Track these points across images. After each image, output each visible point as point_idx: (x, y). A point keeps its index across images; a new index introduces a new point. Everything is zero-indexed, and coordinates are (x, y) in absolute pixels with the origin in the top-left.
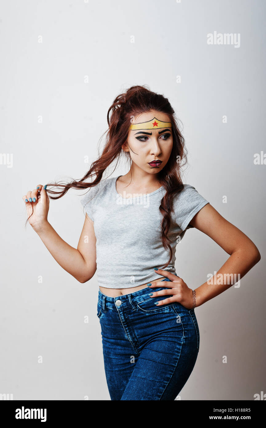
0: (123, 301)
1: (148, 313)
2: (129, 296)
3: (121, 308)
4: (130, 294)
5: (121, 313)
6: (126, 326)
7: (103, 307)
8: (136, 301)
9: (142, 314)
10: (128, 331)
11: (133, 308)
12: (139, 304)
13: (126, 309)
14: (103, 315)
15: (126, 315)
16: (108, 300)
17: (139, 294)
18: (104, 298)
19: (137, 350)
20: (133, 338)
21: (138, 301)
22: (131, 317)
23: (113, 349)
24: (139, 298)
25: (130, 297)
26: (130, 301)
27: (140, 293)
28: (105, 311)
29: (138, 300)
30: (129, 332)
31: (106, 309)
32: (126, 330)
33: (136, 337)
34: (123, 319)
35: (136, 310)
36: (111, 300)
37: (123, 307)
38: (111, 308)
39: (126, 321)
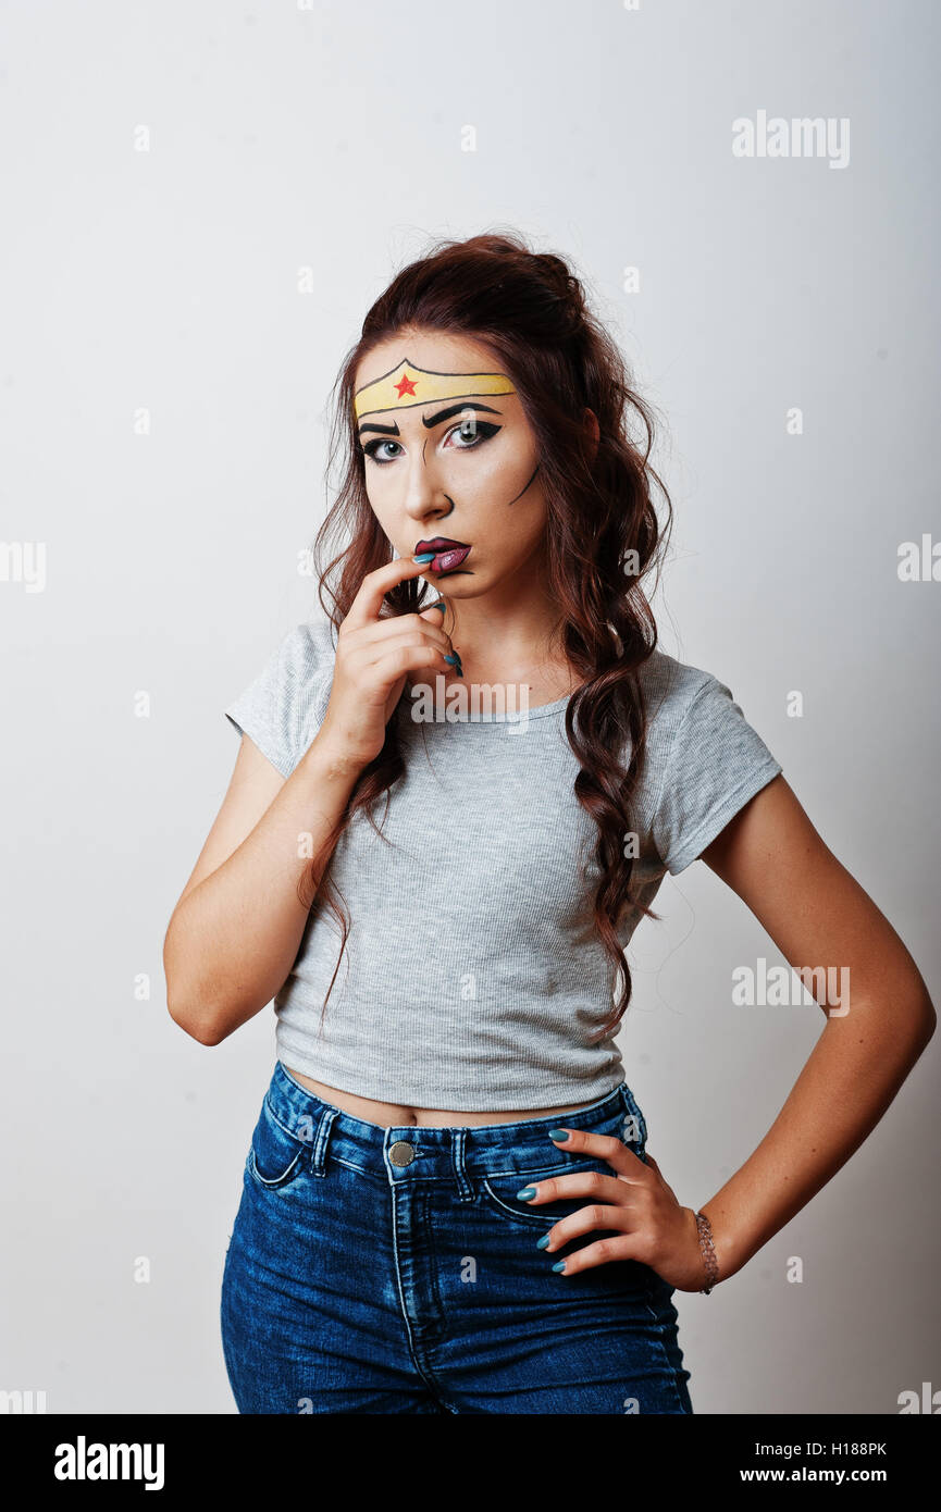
0: (423, 1150)
1: (519, 1223)
2: (458, 1137)
3: (408, 1175)
4: (463, 1133)
5: (405, 1197)
6: (409, 1250)
7: (318, 1154)
8: (483, 1166)
9: (494, 1221)
10: (411, 1274)
11: (463, 1190)
12: (489, 1180)
13: (429, 1186)
14: (299, 1181)
15: (424, 1207)
16: (349, 1131)
17: (500, 1139)
18: (329, 1116)
19: (426, 1355)
20: (423, 1307)
21: (491, 1169)
22: (438, 1221)
23: (303, 1325)
24: (499, 1157)
25: (462, 1142)
26: (458, 1158)
27: (504, 1135)
28: (321, 1170)
29: (491, 1162)
30: (415, 1278)
31: (331, 1164)
32: (403, 1270)
33: (437, 1302)
34: (406, 1222)
35: (472, 1202)
36: (365, 1133)
37: (417, 1174)
38: (353, 1164)
39: (413, 1234)
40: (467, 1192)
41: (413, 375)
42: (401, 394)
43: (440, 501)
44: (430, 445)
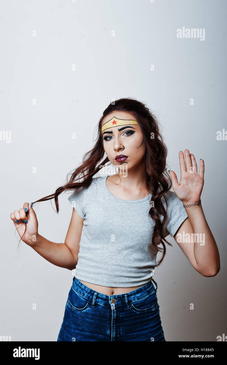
0: (118, 300)
1: (139, 312)
2: (126, 296)
3: (115, 306)
4: (126, 294)
5: (115, 311)
6: (115, 322)
7: (93, 302)
8: (131, 300)
10: (115, 328)
11: (128, 307)
12: (133, 303)
13: (120, 307)
14: (88, 309)
15: (119, 312)
16: (100, 297)
18: (95, 294)
20: (116, 334)
21: (133, 301)
22: (122, 315)
24: (134, 297)
26: (126, 300)
27: (134, 293)
28: (94, 306)
29: (133, 299)
31: (96, 304)
32: (113, 327)
33: (120, 333)
34: (115, 316)
35: (130, 309)
36: (104, 297)
37: (117, 305)
38: (101, 304)
39: (116, 319)
40: (129, 307)
41: (116, 120)
42: (113, 124)
43: (122, 147)
44: (119, 135)
